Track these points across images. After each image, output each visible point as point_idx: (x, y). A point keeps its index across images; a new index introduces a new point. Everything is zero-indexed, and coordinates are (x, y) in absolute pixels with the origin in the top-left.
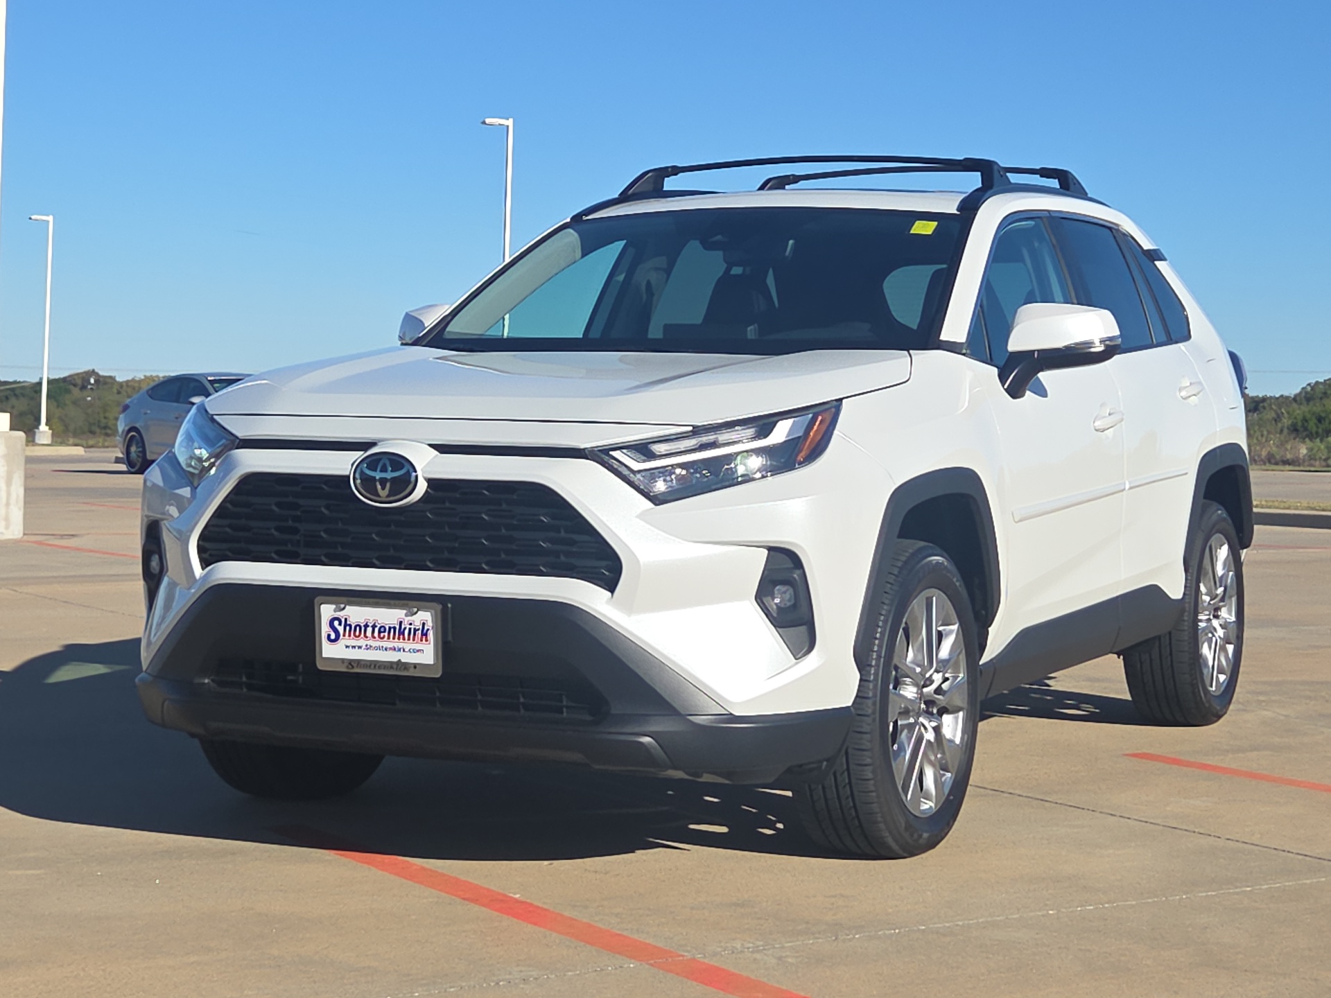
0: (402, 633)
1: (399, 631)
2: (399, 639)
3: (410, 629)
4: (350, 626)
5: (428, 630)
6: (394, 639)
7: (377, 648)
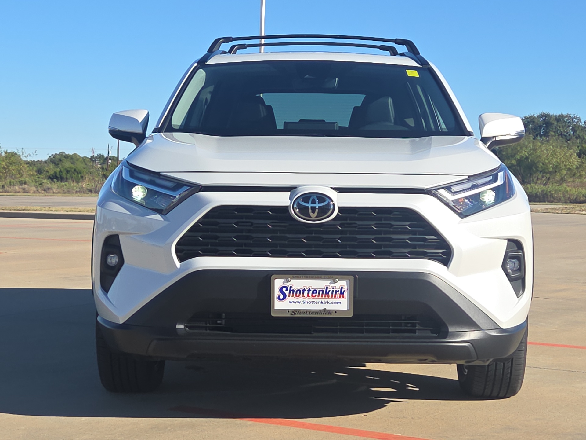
0: (327, 293)
1: (326, 293)
2: (325, 297)
3: (333, 291)
4: (293, 291)
5: (344, 291)
6: (322, 296)
7: (310, 303)
